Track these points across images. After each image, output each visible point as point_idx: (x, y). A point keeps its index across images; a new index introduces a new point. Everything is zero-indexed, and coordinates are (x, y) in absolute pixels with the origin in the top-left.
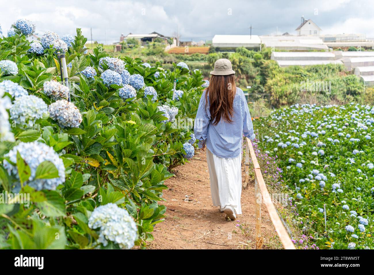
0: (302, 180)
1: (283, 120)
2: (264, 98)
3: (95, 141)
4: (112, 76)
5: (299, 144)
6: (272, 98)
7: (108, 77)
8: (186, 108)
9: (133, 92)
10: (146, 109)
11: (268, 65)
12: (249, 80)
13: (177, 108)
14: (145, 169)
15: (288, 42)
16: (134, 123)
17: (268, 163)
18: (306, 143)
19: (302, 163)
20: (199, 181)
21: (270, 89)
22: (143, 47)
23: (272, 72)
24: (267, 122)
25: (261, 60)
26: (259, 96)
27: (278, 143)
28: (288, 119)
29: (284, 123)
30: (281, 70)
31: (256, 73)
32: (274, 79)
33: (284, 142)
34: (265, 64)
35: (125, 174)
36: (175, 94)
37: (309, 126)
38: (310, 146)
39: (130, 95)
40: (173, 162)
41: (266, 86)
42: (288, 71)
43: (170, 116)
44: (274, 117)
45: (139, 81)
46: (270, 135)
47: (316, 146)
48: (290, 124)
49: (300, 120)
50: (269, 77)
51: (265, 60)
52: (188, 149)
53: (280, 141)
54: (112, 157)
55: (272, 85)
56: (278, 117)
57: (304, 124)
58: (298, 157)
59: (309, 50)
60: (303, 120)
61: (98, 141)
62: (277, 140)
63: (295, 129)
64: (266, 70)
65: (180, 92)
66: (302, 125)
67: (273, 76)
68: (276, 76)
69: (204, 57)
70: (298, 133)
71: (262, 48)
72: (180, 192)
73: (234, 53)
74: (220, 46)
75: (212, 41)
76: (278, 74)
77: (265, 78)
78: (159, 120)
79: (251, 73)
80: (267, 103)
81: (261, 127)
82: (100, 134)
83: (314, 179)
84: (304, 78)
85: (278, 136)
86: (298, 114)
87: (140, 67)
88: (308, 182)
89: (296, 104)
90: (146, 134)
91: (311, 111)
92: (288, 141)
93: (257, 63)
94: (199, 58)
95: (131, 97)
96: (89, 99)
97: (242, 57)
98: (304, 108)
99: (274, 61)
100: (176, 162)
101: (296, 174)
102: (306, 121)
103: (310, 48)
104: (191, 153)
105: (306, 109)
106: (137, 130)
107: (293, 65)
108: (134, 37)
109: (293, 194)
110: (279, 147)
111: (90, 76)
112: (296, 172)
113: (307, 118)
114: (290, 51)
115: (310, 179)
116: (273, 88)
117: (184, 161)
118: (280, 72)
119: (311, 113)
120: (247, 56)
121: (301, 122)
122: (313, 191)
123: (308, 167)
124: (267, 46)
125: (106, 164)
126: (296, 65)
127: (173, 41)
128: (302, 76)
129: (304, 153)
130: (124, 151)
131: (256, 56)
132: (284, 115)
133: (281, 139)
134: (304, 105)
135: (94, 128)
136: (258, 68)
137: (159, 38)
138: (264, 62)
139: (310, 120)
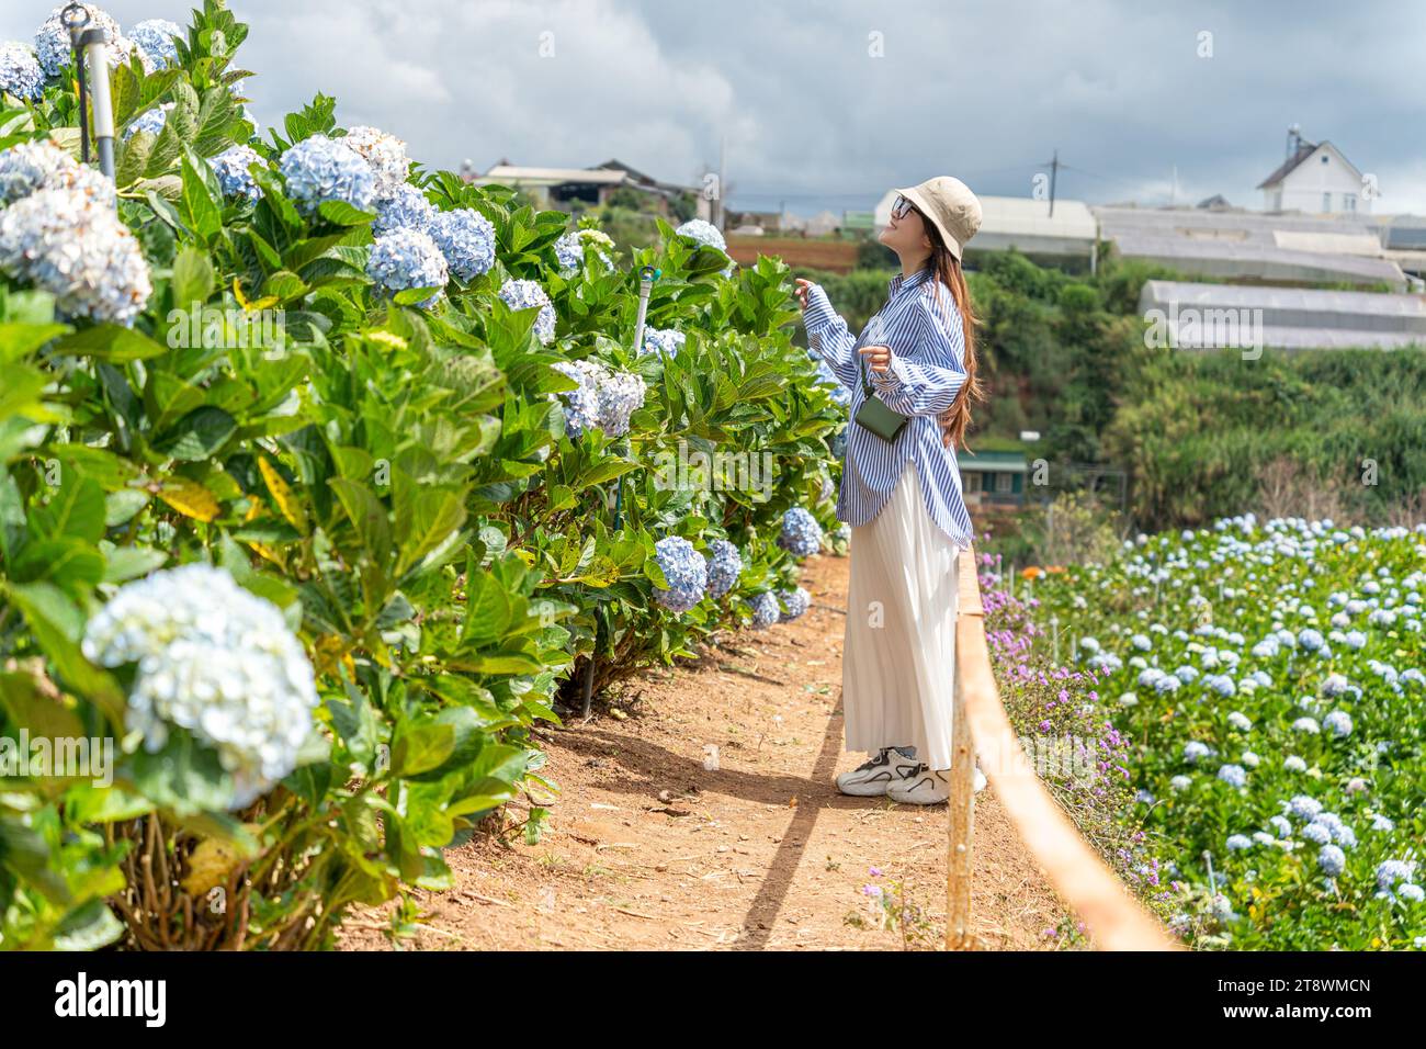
1: (1177, 582)
2: (1097, 489)
6: (1137, 490)
11: (1123, 340)
12: (1036, 403)
15: (1222, 238)
21: (1127, 448)
23: (1139, 373)
24: (1101, 590)
25: (1093, 315)
26: (1076, 477)
28: (1198, 582)
29: (1178, 593)
30: (1182, 365)
31: (1064, 372)
32: (1147, 406)
34: (1112, 332)
41: (1112, 433)
42: (1216, 371)
44: (1135, 569)
46: (1110, 645)
49: (1254, 585)
50: (1126, 392)
51: (1108, 317)
55: (1135, 432)
56: (1153, 571)
59: (1316, 280)
60: (1266, 585)
64: (1115, 361)
67: (1146, 389)
68: (1158, 389)
71: (1098, 260)
75: (871, 214)
76: (1167, 384)
77: (1106, 397)
79: (1044, 372)
80: (1109, 511)
81: (1073, 610)
84: (1286, 405)
89: (1243, 515)
93: (1075, 326)
97: (1006, 297)
102: (1280, 590)
103: (1321, 272)
113: (1284, 580)
114: (1228, 281)
116: (1141, 445)
118: (1178, 371)
119: (1308, 557)
120: (1031, 293)
124: (1124, 252)
127: (695, 204)
128: (1276, 398)
131: (1072, 295)
132: (1184, 563)
134: (1280, 521)
136: (1076, 349)
137: (634, 188)
138: (1108, 324)
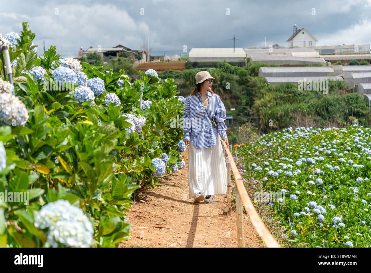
0: (297, 214)
1: (274, 146)
2: (251, 122)
3: (44, 143)
4: (66, 74)
5: (292, 172)
6: (261, 121)
7: (61, 74)
8: (155, 119)
9: (91, 95)
10: (106, 113)
11: (255, 83)
12: (234, 101)
13: (144, 117)
14: (104, 175)
15: (278, 55)
16: (91, 123)
17: (254, 186)
18: (301, 171)
19: (297, 194)
20: (172, 207)
21: (258, 111)
22: (106, 63)
23: (260, 91)
24: (255, 149)
25: (247, 77)
26: (245, 119)
27: (267, 171)
28: (279, 145)
29: (275, 149)
30: (270, 88)
31: (241, 92)
32: (262, 100)
33: (276, 171)
34: (252, 81)
35: (80, 182)
36: (143, 105)
37: (305, 152)
38: (305, 174)
39: (86, 98)
40: (141, 184)
41: (254, 107)
42: (279, 90)
43: (136, 127)
44: (262, 143)
45: (99, 86)
46: (258, 164)
47: (313, 175)
48: (281, 150)
49: (294, 145)
50: (257, 96)
51: (251, 77)
52: (157, 166)
53: (270, 170)
54: (65, 163)
55: (260, 107)
56: (267, 143)
57: (298, 151)
58: (292, 187)
59: (303, 64)
60: (297, 145)
61: (48, 143)
62: (267, 169)
63: (288, 157)
64: (253, 89)
65: (148, 103)
66: (296, 151)
67: (262, 95)
68: (265, 95)
69: (180, 74)
70: (291, 160)
71: (247, 63)
72: (149, 218)
73: (214, 68)
74: (198, 61)
75: (188, 55)
76: (267, 94)
77: (252, 98)
78: (122, 127)
79: (235, 93)
80: (255, 128)
81: (248, 155)
82: (50, 135)
83: (311, 212)
84: (298, 97)
85: (267, 163)
86: (291, 139)
87: (101, 72)
88: (304, 216)
89: (289, 127)
90: (106, 136)
91: (306, 135)
92: (279, 169)
93: (242, 80)
94: (173, 75)
95: (88, 100)
96: (38, 101)
97: (224, 74)
98: (299, 132)
99: (261, 77)
100: (145, 186)
101: (289, 208)
102: (301, 147)
103: (304, 62)
104: (161, 170)
105: (301, 133)
106: (94, 131)
107: (284, 83)
108: (95, 51)
109: (287, 230)
110: (269, 175)
111: (40, 78)
112: (289, 204)
113: (302, 144)
114: (281, 66)
115: (307, 213)
116: (261, 110)
117: (153, 183)
118: (270, 90)
119: (307, 137)
120: (231, 73)
121: (295, 147)
122: (310, 227)
123: (303, 199)
124: (254, 60)
125: (57, 171)
126: (289, 83)
127: (142, 56)
128: (295, 95)
129: (299, 183)
130: (80, 155)
131: (241, 72)
132: (275, 141)
133: (271, 168)
134: (299, 128)
135: (43, 127)
136: (243, 86)
137: (125, 52)
138: (251, 79)
139: (305, 146)
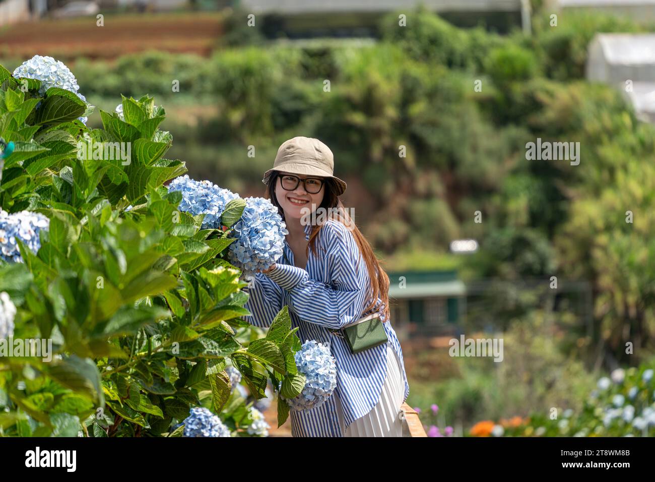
2: (556, 309)
6: (601, 306)
11: (572, 113)
12: (466, 204)
21: (586, 247)
25: (531, 84)
26: (528, 297)
31: (500, 161)
32: (609, 196)
34: (558, 104)
41: (567, 235)
50: (582, 183)
55: (597, 231)
67: (606, 175)
68: (620, 174)
71: (532, 14)
73: (368, 44)
76: (632, 167)
77: (556, 191)
79: (475, 164)
80: (573, 337)
93: (509, 100)
94: (164, 81)
97: (418, 70)
99: (601, 86)
116: (604, 249)
118: (646, 149)
120: (450, 63)
131: (502, 61)
136: (513, 132)
138: (550, 94)
